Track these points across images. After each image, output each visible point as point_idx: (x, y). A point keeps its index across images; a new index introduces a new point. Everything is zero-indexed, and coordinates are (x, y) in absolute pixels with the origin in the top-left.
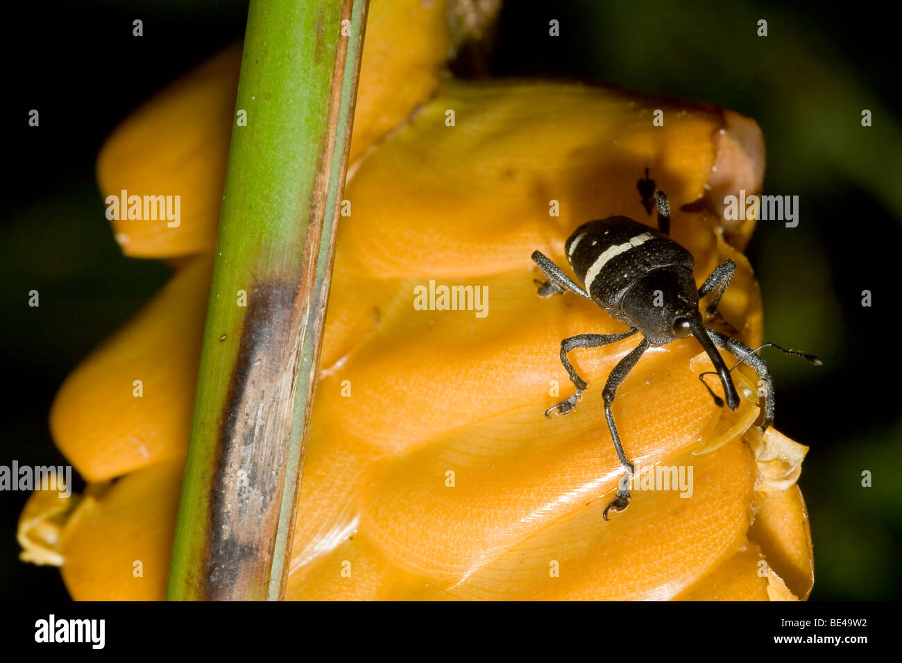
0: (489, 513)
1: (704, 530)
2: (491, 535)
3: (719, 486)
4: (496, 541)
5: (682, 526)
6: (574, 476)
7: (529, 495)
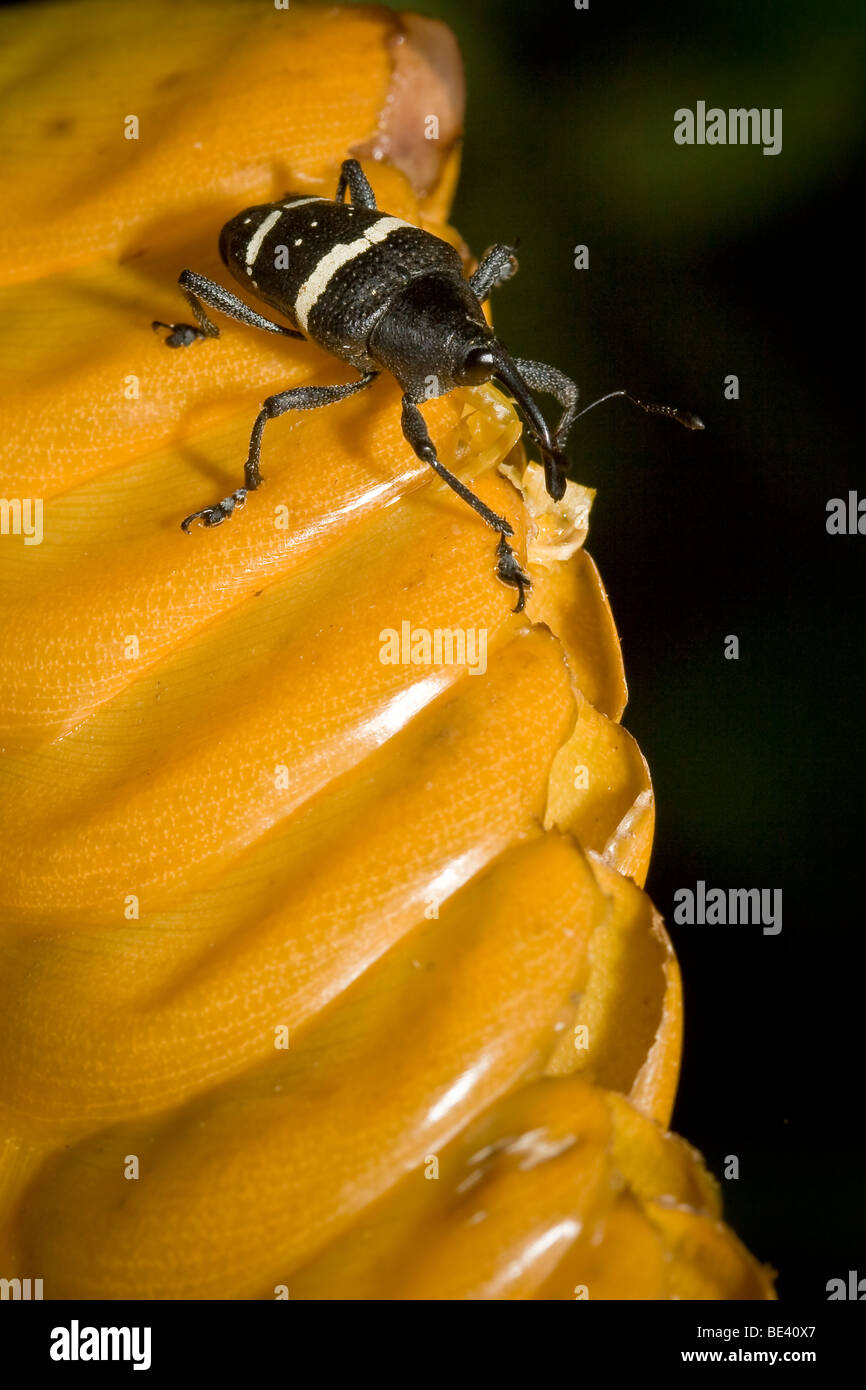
0: (100, 619)
1: (460, 604)
2: (105, 655)
3: (474, 538)
4: (114, 664)
5: (424, 600)
6: (235, 548)
7: (164, 585)
